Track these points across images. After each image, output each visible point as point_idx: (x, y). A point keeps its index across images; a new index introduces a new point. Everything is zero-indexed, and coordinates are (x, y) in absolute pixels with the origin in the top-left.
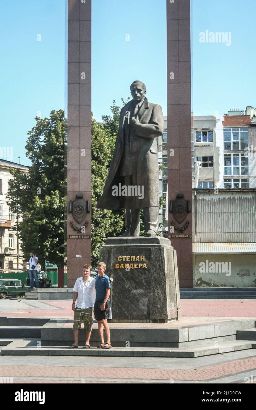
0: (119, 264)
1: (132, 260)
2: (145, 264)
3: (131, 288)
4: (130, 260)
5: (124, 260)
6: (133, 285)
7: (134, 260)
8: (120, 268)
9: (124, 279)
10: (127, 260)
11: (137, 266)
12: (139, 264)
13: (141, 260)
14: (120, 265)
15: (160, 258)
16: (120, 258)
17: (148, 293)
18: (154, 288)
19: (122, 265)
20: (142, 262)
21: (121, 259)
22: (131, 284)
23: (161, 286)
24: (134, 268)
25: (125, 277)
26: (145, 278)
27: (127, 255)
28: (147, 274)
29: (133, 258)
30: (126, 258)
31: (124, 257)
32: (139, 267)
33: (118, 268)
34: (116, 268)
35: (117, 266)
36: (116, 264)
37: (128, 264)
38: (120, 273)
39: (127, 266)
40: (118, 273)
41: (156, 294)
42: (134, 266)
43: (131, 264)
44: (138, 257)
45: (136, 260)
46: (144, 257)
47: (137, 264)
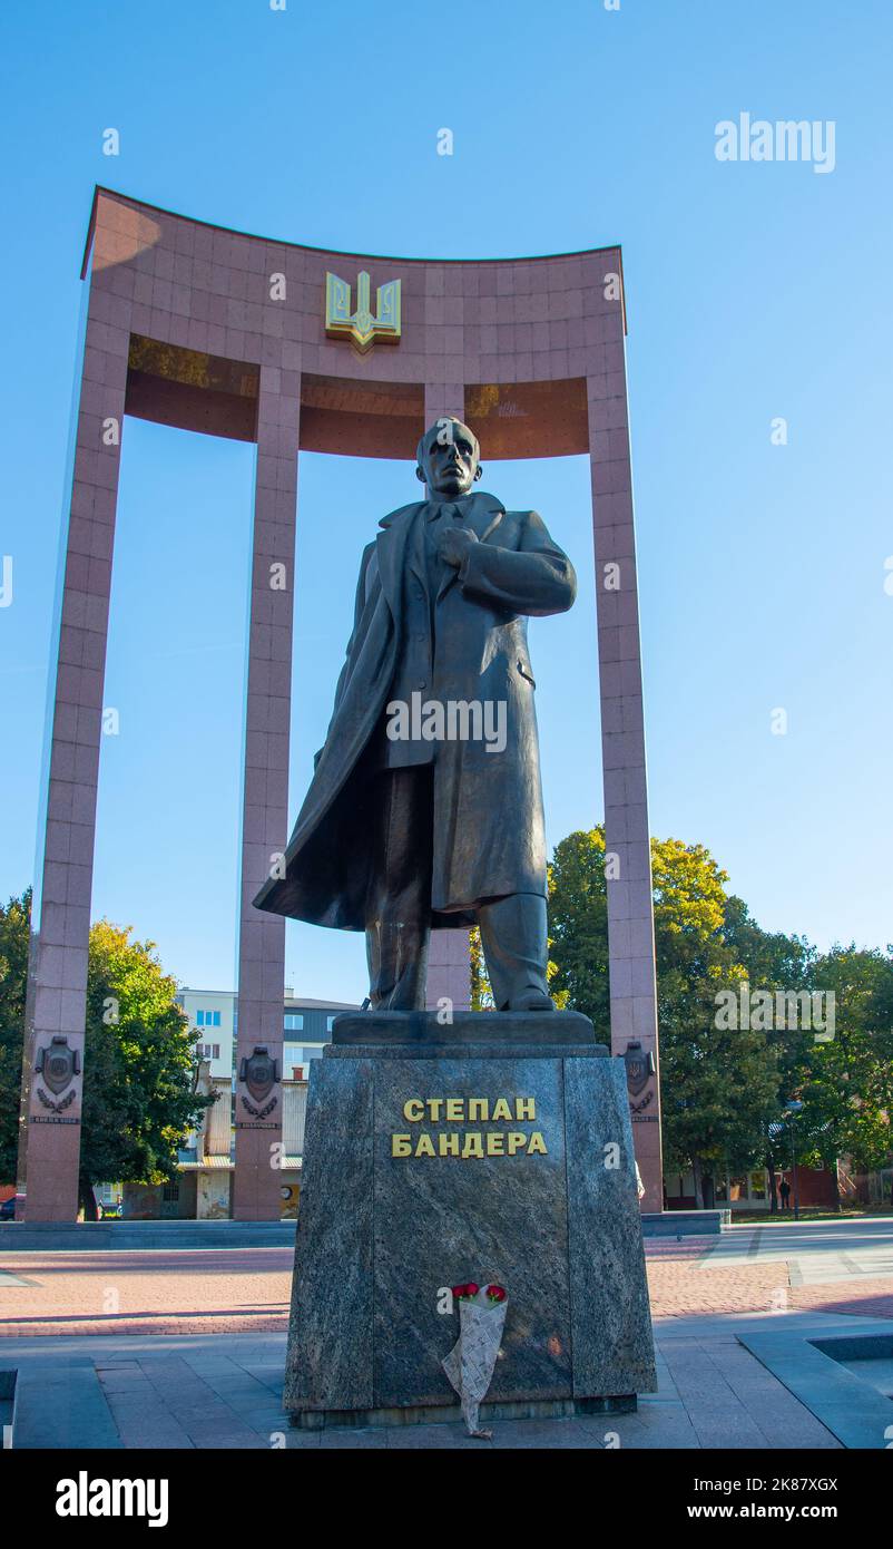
0: (408, 1137)
1: (473, 1117)
2: (537, 1136)
3: (473, 1249)
4: (467, 1116)
5: (435, 1116)
6: (481, 1234)
7: (485, 1116)
8: (418, 1154)
9: (437, 1206)
10: (451, 1116)
11: (500, 1144)
12: (512, 1136)
13: (520, 1116)
14: (414, 1142)
15: (606, 1105)
16: (414, 1106)
17: (555, 1272)
18: (588, 1249)
19: (425, 1139)
20: (525, 1125)
21: (420, 1110)
22: (472, 1230)
23: (620, 1237)
24: (485, 1152)
25: (441, 1200)
26: (539, 1202)
27: (446, 1093)
28: (550, 1182)
29: (479, 1106)
30: (443, 1107)
31: (435, 1103)
32: (512, 1151)
33: (408, 1150)
34: (394, 1155)
35: (400, 1147)
36: (397, 1138)
37: (455, 1137)
38: (418, 1181)
39: (450, 1144)
40: (405, 1181)
41: (597, 1274)
42: (485, 1145)
43: (469, 1137)
44: (502, 1103)
45: (495, 1117)
46: (531, 1102)
47: (501, 1136)
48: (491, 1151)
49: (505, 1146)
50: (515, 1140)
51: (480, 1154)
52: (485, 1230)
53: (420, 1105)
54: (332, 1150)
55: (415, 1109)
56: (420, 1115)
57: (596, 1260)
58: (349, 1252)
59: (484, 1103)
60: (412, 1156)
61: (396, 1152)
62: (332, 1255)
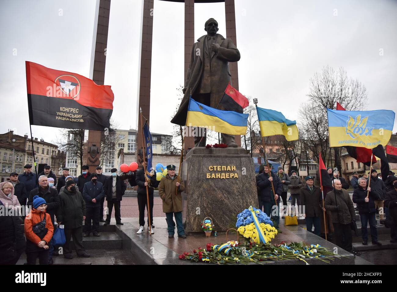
0: (210, 174)
1: (223, 170)
2: (236, 174)
3: (223, 198)
4: (222, 170)
5: (215, 170)
6: (225, 195)
7: (225, 170)
8: (212, 178)
9: (216, 189)
10: (218, 170)
11: (228, 176)
12: (231, 174)
13: (232, 170)
14: (211, 175)
15: (250, 168)
16: (211, 167)
17: (240, 203)
18: (247, 198)
19: (213, 174)
20: (233, 172)
21: (212, 168)
22: (223, 194)
23: (253, 196)
24: (226, 177)
25: (217, 187)
26: (237, 188)
27: (217, 165)
28: (239, 184)
29: (224, 168)
30: (217, 168)
31: (215, 167)
33: (210, 177)
34: (207, 178)
35: (208, 176)
36: (208, 174)
37: (219, 174)
38: (212, 183)
39: (218, 175)
40: (210, 184)
41: (249, 204)
42: (225, 176)
43: (222, 174)
44: (229, 167)
45: (227, 170)
46: (235, 167)
47: (229, 174)
48: (227, 177)
49: (230, 176)
50: (232, 175)
51: (225, 178)
52: (226, 194)
53: (212, 167)
54: (194, 177)
55: (211, 168)
56: (212, 170)
57: (249, 200)
58: (198, 199)
59: (225, 167)
60: (211, 178)
61: (208, 177)
62: (195, 199)
